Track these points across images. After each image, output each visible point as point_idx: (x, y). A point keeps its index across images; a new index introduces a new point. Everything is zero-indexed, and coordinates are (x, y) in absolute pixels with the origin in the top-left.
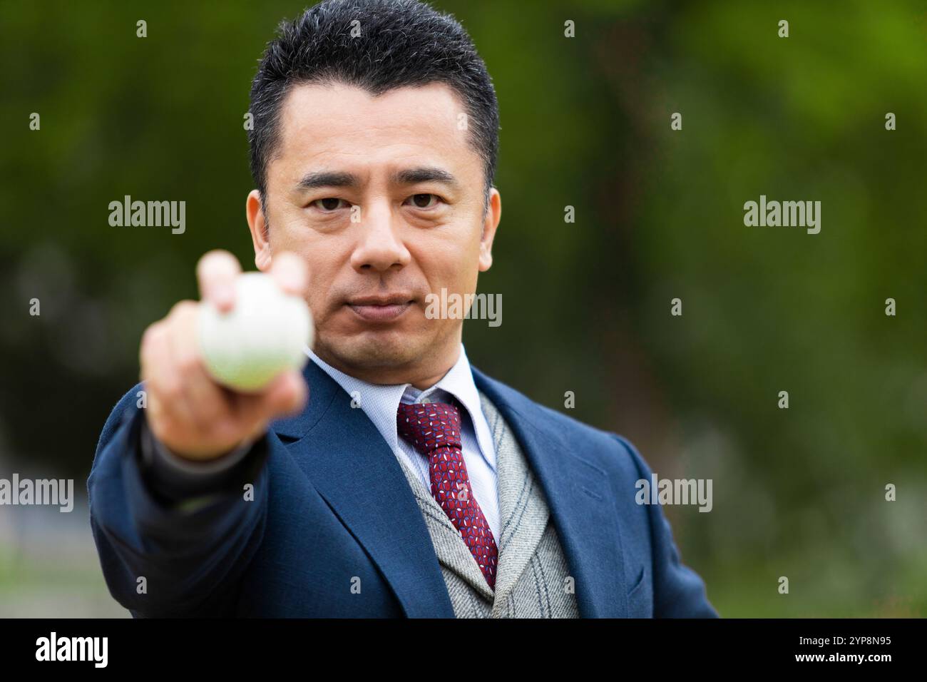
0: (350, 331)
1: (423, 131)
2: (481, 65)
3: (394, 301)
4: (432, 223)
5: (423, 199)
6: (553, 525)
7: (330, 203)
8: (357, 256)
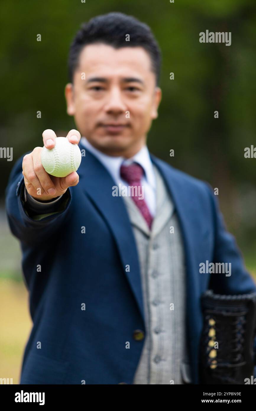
0: (102, 135)
1: (133, 64)
2: (155, 43)
3: (120, 126)
4: (134, 97)
5: (132, 89)
6: (176, 213)
7: (97, 89)
8: (107, 108)
